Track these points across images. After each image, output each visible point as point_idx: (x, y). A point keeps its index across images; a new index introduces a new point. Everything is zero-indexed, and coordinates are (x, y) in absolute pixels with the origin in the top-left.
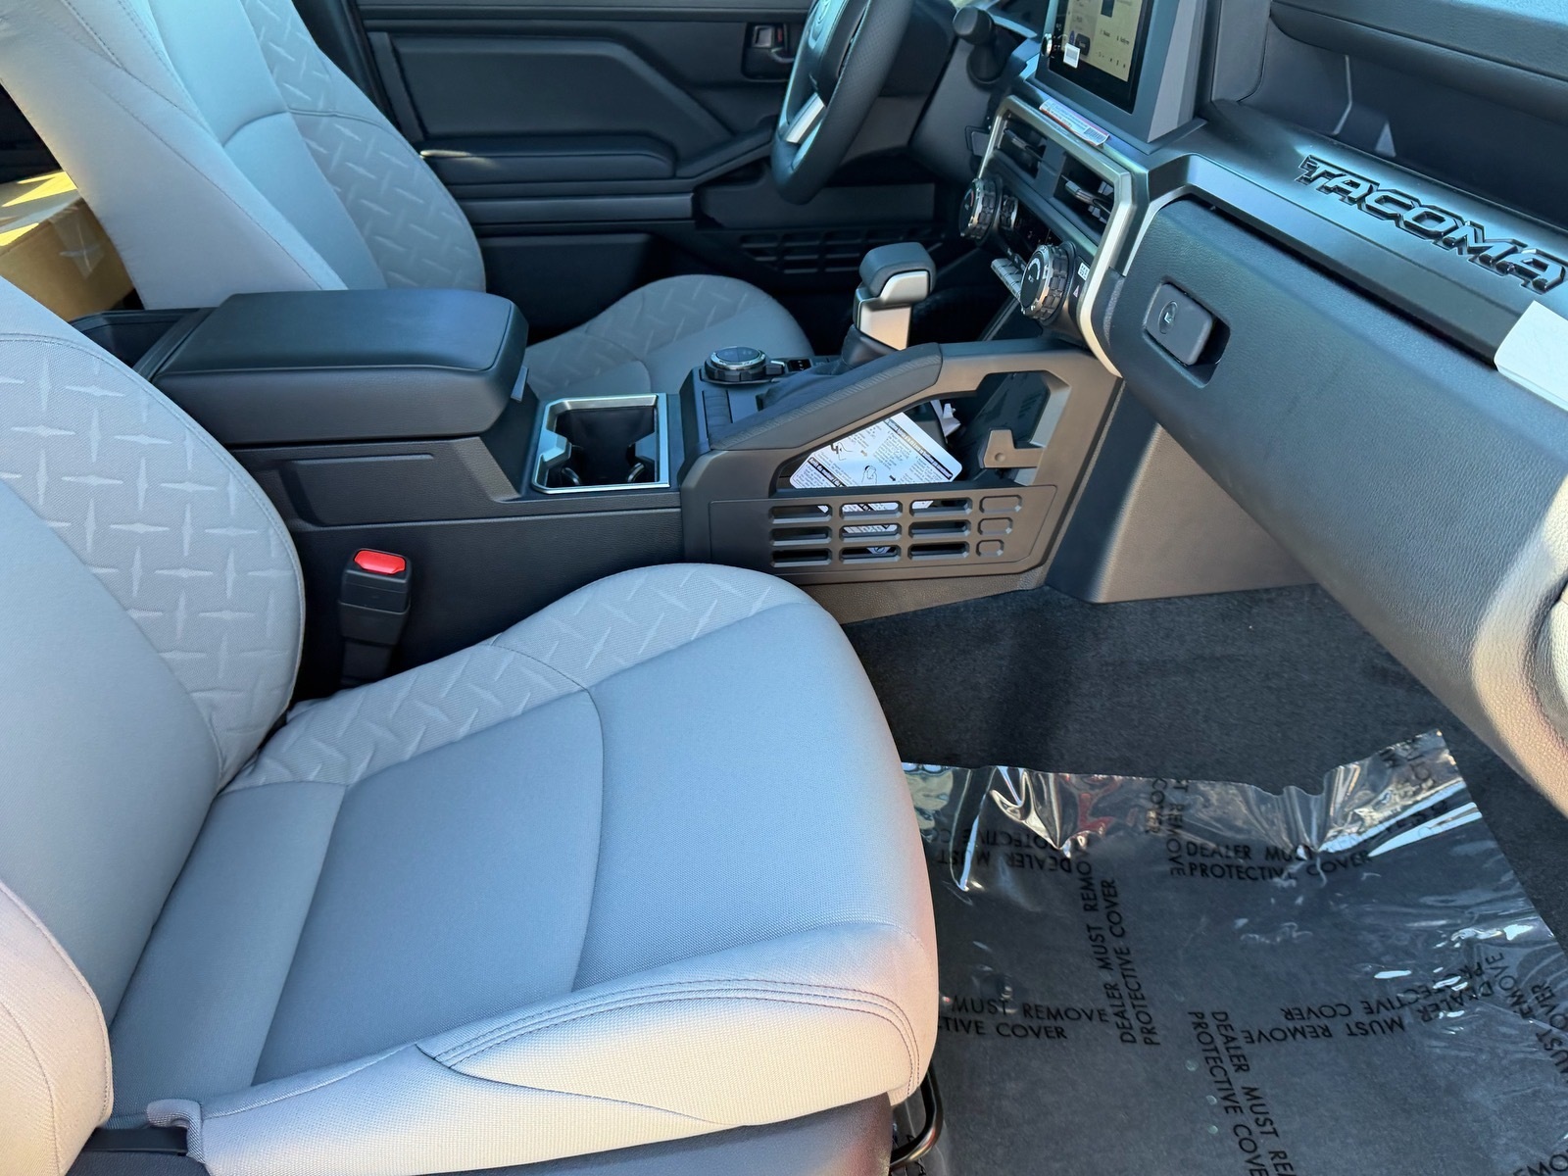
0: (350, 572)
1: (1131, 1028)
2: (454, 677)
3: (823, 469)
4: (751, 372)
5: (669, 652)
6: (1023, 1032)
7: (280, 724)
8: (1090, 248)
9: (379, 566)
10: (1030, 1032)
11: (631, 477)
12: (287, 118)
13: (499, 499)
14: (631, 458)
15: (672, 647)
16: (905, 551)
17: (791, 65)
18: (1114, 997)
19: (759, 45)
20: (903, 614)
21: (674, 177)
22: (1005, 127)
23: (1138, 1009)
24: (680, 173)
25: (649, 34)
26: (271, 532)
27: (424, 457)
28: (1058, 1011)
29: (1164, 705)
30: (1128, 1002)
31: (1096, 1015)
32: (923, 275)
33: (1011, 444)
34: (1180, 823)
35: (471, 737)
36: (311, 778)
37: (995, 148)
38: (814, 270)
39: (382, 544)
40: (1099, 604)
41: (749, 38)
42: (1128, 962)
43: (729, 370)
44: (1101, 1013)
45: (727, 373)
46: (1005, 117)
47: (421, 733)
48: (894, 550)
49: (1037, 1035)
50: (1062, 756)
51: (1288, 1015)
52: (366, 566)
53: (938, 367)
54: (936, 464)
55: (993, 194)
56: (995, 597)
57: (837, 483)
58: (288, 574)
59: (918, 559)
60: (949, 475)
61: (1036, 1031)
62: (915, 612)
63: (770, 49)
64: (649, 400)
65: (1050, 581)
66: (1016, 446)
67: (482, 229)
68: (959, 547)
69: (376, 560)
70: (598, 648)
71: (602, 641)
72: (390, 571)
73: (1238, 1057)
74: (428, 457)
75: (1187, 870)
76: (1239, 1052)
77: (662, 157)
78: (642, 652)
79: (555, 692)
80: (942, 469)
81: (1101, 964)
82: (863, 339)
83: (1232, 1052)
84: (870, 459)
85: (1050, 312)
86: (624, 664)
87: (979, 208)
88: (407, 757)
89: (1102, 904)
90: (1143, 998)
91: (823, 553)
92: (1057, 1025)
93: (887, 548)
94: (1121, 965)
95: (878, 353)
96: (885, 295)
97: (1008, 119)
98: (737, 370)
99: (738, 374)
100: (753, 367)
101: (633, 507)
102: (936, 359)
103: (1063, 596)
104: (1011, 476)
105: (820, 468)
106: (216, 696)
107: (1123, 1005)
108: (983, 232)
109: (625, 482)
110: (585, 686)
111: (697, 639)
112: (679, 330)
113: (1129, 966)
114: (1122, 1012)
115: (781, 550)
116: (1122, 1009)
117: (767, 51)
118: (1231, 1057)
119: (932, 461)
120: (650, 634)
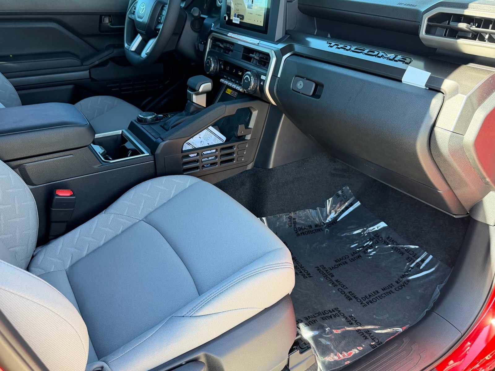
0: (56, 197)
1: (305, 275)
2: (94, 226)
3: (189, 144)
4: (154, 119)
5: (165, 204)
9: (65, 194)
11: (129, 155)
13: (96, 167)
15: (165, 202)
16: (219, 163)
17: (124, 28)
18: (297, 269)
19: (105, 22)
20: (219, 182)
21: (82, 65)
22: (211, 42)
23: (304, 270)
24: (84, 64)
25: (66, 19)
26: (26, 189)
27: (70, 156)
29: (288, 193)
30: (301, 269)
32: (210, 84)
33: (244, 128)
34: (295, 223)
35: (105, 244)
36: (52, 271)
37: (209, 48)
38: (131, 92)
40: (271, 169)
41: (101, 21)
42: (296, 260)
43: (147, 119)
45: (147, 120)
46: (211, 39)
47: (87, 247)
48: (215, 164)
50: (267, 212)
51: (336, 261)
53: (225, 108)
54: (219, 138)
55: (216, 61)
56: (242, 173)
57: (194, 147)
58: (33, 202)
59: (223, 165)
60: (223, 141)
62: (222, 181)
63: (108, 23)
64: (120, 132)
65: (255, 166)
66: (246, 129)
68: (232, 160)
69: (62, 192)
70: (141, 207)
71: (143, 204)
72: (69, 195)
73: (330, 274)
74: (71, 156)
75: (300, 235)
76: (330, 273)
78: (156, 205)
79: (130, 223)
80: (221, 139)
83: (329, 273)
84: (202, 139)
85: (254, 90)
86: (151, 210)
87: (213, 65)
88: (84, 255)
90: (304, 267)
91: (197, 168)
93: (209, 165)
95: (199, 109)
96: (200, 90)
97: (212, 40)
98: (150, 119)
99: (151, 120)
100: (154, 117)
101: (140, 162)
102: (224, 106)
103: (260, 169)
104: (243, 137)
106: (17, 249)
108: (214, 72)
109: (127, 156)
110: (141, 219)
111: (173, 198)
113: (297, 261)
114: (301, 272)
115: (185, 168)
117: (107, 24)
118: (329, 274)
119: (218, 137)
120: (158, 199)
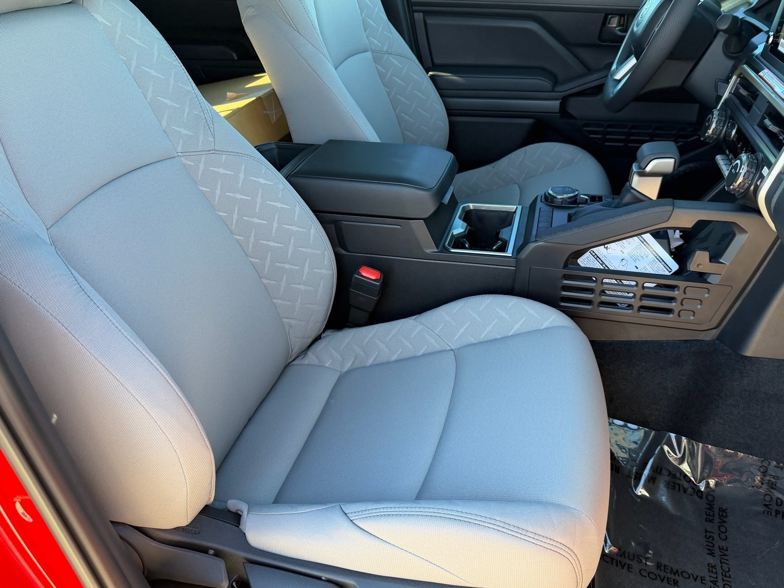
0: (356, 276)
2: (394, 332)
3: (597, 257)
4: (568, 200)
5: (496, 340)
6: (654, 577)
7: (318, 338)
8: (772, 159)
9: (369, 275)
10: (658, 578)
11: (494, 247)
12: (369, 54)
13: (428, 251)
14: (497, 238)
15: (499, 337)
16: (636, 308)
17: (624, 37)
18: (712, 572)
19: (609, 26)
20: (630, 341)
21: (553, 91)
23: (725, 582)
24: (556, 89)
25: (551, 17)
26: (326, 253)
27: (397, 226)
28: (677, 571)
29: (777, 419)
30: (720, 578)
31: (699, 578)
32: (672, 161)
33: (708, 259)
34: (774, 487)
35: (397, 361)
36: (327, 365)
37: (730, 93)
38: (622, 144)
39: (372, 265)
40: (747, 357)
41: (605, 21)
42: (725, 555)
43: (556, 198)
44: (702, 579)
45: (555, 200)
46: (739, 76)
47: (376, 355)
48: (630, 306)
49: (662, 581)
50: (709, 436)
52: (364, 274)
53: (671, 212)
54: (663, 263)
55: (723, 118)
56: (686, 341)
57: (606, 268)
58: (330, 272)
59: (643, 313)
60: (670, 270)
61: (662, 578)
62: (637, 341)
63: (616, 27)
64: (513, 209)
65: (720, 338)
66: (710, 261)
67: (451, 112)
68: (668, 311)
69: (368, 272)
70: (462, 331)
71: (465, 327)
72: (373, 278)
74: (399, 227)
75: (774, 514)
77: (547, 80)
78: (483, 336)
79: (438, 347)
80: (666, 266)
81: (709, 552)
82: (632, 191)
84: (625, 256)
86: (473, 341)
87: (714, 126)
88: (368, 364)
89: (717, 520)
90: (730, 577)
91: (589, 302)
92: (675, 579)
93: (627, 305)
94: (721, 555)
95: (640, 199)
96: (648, 169)
97: (740, 78)
98: (561, 198)
99: (561, 200)
100: (570, 198)
101: (492, 264)
102: (670, 208)
103: (726, 348)
104: (705, 277)
105: (596, 256)
106: (293, 322)
107: (717, 578)
109: (490, 250)
110: (453, 348)
111: (512, 336)
112: (541, 170)
113: (725, 557)
114: (716, 581)
115: (566, 297)
116: (715, 580)
117: (614, 28)
119: (661, 261)
120: (489, 329)
